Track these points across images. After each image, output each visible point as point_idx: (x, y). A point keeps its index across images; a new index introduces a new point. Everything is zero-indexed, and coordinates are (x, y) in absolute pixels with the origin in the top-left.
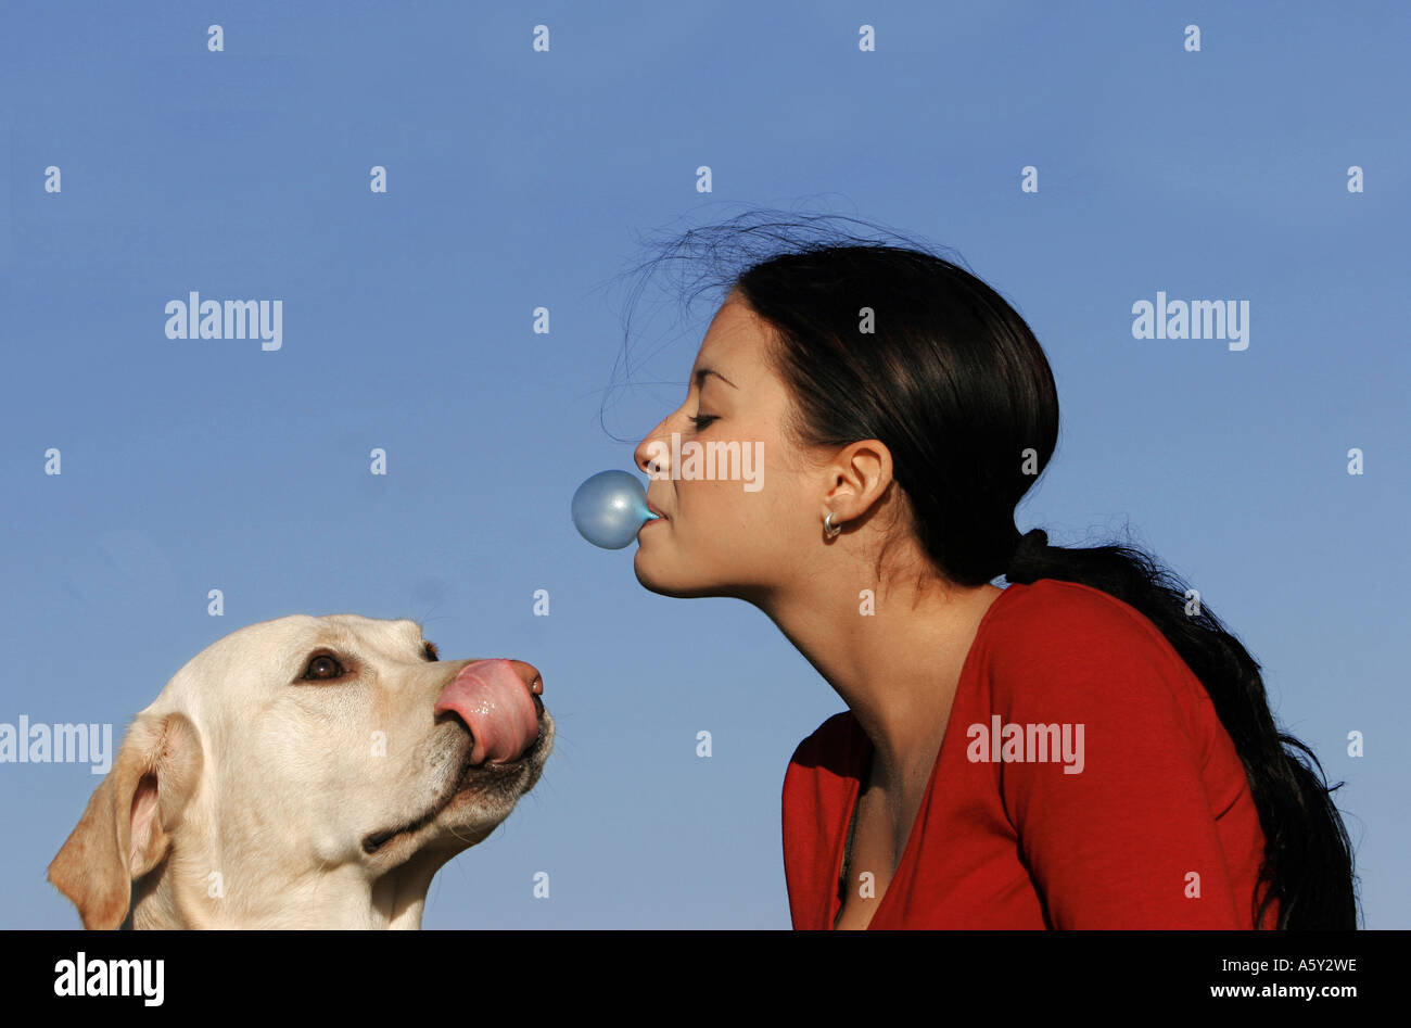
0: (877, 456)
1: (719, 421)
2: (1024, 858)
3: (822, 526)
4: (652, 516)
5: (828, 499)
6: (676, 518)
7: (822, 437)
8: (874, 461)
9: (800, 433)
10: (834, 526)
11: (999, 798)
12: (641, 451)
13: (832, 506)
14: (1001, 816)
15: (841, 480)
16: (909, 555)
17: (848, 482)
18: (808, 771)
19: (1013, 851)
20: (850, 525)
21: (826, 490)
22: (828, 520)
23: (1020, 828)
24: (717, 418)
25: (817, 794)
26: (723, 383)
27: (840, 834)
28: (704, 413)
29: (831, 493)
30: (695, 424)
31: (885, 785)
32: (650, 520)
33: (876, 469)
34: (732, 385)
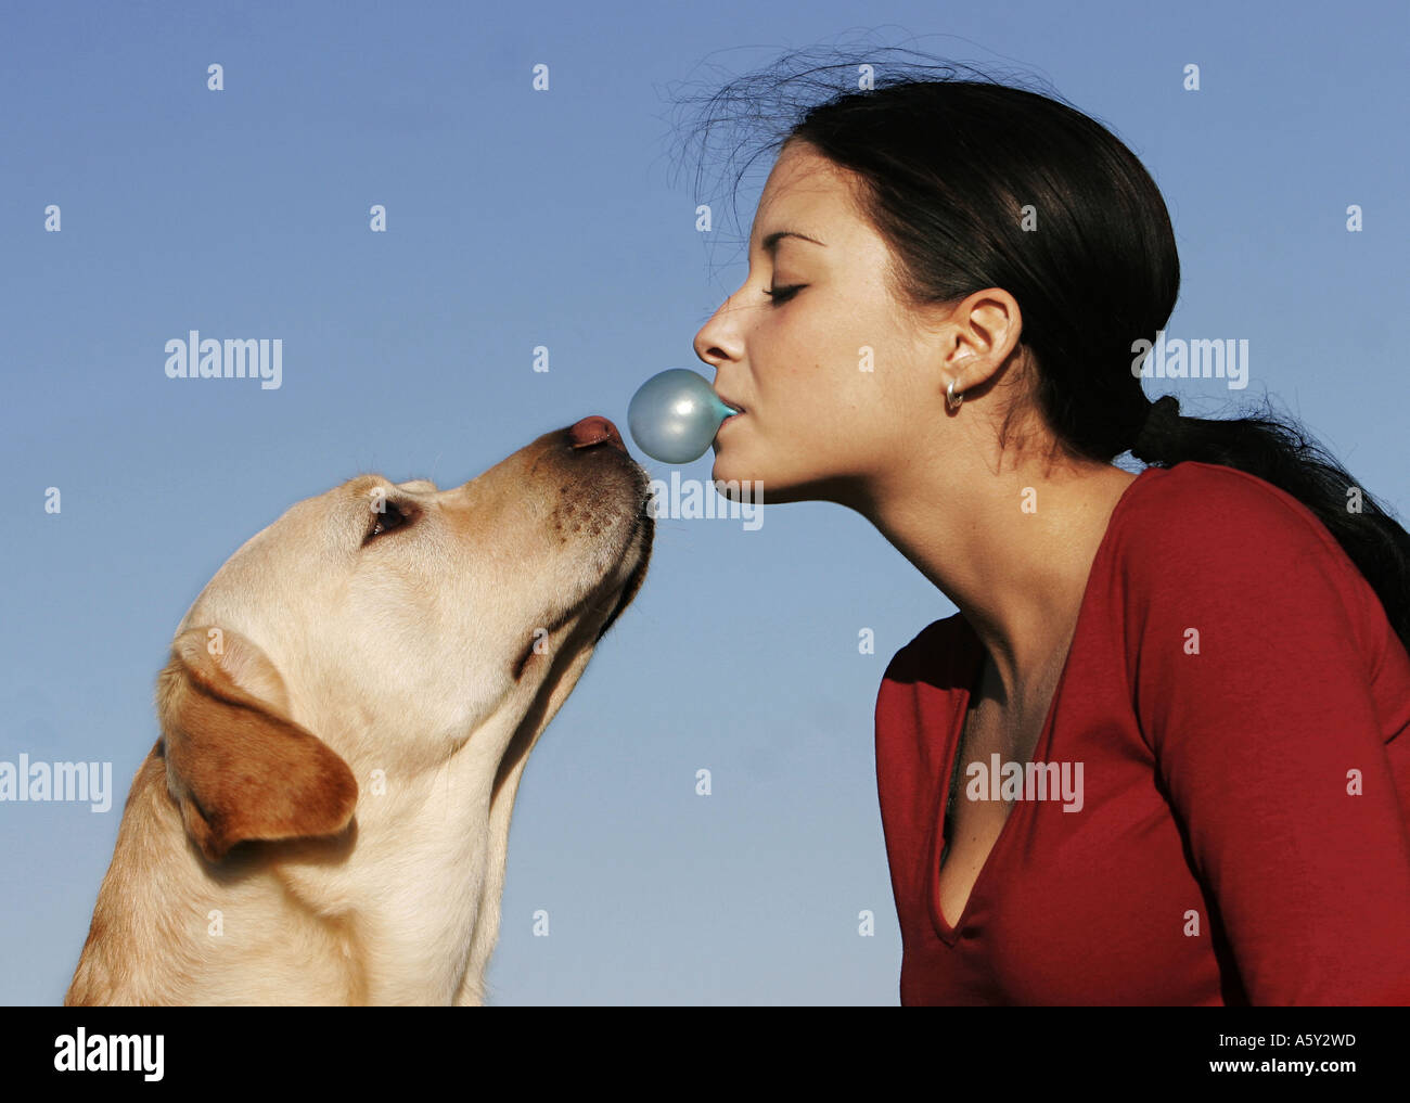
0: (1002, 306)
1: (805, 290)
2: (1162, 786)
3: (942, 398)
4: (732, 412)
5: (948, 365)
6: (760, 409)
7: (933, 293)
8: (999, 312)
9: (908, 290)
10: (956, 395)
11: (1134, 716)
12: (700, 339)
13: (955, 371)
14: (1136, 736)
15: (960, 340)
16: (1032, 425)
17: (967, 342)
18: (906, 688)
19: (1150, 777)
20: (974, 392)
21: (944, 354)
22: (950, 389)
23: (1157, 751)
24: (804, 286)
25: (917, 716)
26: (806, 244)
27: (945, 761)
28: (781, 284)
29: (950, 357)
30: (769, 298)
31: (1000, 697)
32: (729, 416)
33: (1002, 321)
34: (820, 244)
